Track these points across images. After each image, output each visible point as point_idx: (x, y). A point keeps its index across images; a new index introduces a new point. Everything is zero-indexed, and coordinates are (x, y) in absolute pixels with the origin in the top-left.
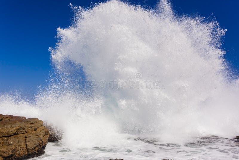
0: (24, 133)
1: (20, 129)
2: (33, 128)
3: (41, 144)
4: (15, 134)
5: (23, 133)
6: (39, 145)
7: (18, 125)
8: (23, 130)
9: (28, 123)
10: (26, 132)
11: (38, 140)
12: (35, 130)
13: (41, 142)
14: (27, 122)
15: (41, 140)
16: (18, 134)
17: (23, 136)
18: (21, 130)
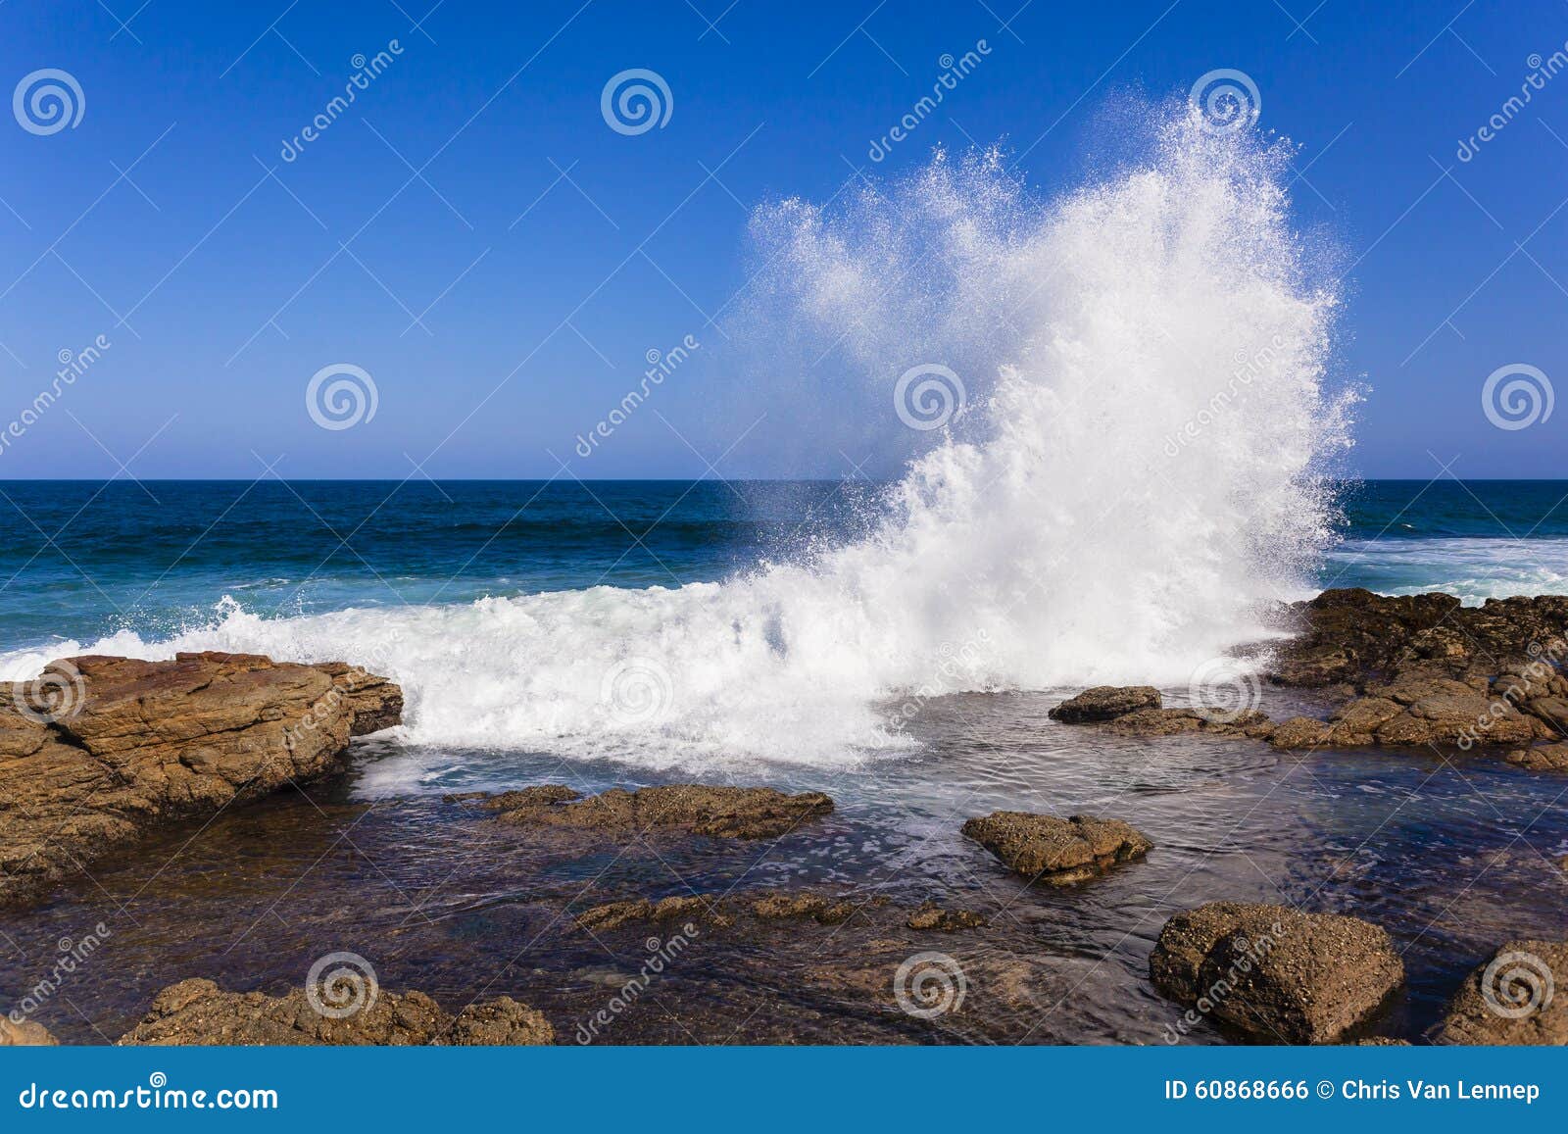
0: (280, 719)
1: (268, 706)
2: (304, 700)
3: (331, 747)
4: (255, 722)
5: (276, 718)
6: (327, 749)
7: (262, 697)
8: (277, 711)
9: (287, 687)
10: (284, 714)
11: (323, 736)
12: (310, 705)
13: (331, 739)
14: (284, 683)
15: (329, 735)
16: (262, 721)
17: (279, 725)
18: (272, 711)
